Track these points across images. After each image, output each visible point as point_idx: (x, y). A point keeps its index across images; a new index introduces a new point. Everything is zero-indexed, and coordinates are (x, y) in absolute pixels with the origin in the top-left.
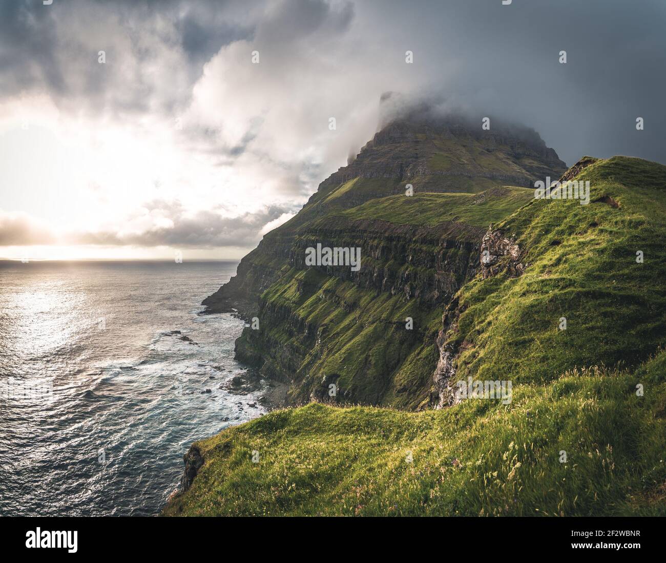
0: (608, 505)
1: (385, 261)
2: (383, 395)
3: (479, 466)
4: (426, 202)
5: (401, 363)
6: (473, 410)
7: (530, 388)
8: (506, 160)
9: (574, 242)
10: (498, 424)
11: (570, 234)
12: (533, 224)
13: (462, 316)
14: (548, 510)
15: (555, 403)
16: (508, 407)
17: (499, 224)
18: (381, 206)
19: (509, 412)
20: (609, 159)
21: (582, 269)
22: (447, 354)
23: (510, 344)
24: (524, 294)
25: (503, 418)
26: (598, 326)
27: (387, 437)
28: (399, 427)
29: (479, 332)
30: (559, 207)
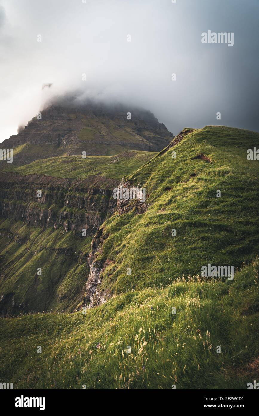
0: (207, 374)
1: (48, 205)
2: (49, 302)
3: (119, 345)
4: (77, 162)
5: (62, 278)
6: (114, 307)
7: (152, 290)
8: (132, 133)
9: (180, 188)
10: (131, 316)
11: (177, 183)
12: (152, 176)
13: (105, 242)
14: (165, 374)
15: (170, 301)
16: (138, 304)
17: (129, 177)
18: (45, 165)
19: (139, 307)
20: (202, 128)
21: (186, 206)
22: (95, 269)
23: (138, 260)
24: (147, 225)
25: (135, 311)
26: (198, 247)
27: (51, 334)
28: (60, 325)
29: (117, 253)
30: (169, 164)
